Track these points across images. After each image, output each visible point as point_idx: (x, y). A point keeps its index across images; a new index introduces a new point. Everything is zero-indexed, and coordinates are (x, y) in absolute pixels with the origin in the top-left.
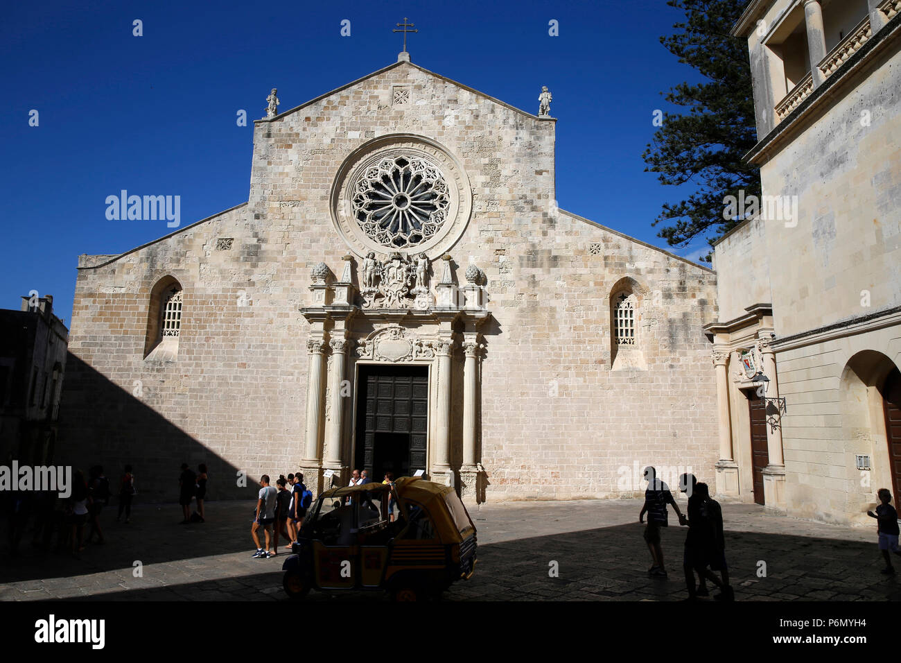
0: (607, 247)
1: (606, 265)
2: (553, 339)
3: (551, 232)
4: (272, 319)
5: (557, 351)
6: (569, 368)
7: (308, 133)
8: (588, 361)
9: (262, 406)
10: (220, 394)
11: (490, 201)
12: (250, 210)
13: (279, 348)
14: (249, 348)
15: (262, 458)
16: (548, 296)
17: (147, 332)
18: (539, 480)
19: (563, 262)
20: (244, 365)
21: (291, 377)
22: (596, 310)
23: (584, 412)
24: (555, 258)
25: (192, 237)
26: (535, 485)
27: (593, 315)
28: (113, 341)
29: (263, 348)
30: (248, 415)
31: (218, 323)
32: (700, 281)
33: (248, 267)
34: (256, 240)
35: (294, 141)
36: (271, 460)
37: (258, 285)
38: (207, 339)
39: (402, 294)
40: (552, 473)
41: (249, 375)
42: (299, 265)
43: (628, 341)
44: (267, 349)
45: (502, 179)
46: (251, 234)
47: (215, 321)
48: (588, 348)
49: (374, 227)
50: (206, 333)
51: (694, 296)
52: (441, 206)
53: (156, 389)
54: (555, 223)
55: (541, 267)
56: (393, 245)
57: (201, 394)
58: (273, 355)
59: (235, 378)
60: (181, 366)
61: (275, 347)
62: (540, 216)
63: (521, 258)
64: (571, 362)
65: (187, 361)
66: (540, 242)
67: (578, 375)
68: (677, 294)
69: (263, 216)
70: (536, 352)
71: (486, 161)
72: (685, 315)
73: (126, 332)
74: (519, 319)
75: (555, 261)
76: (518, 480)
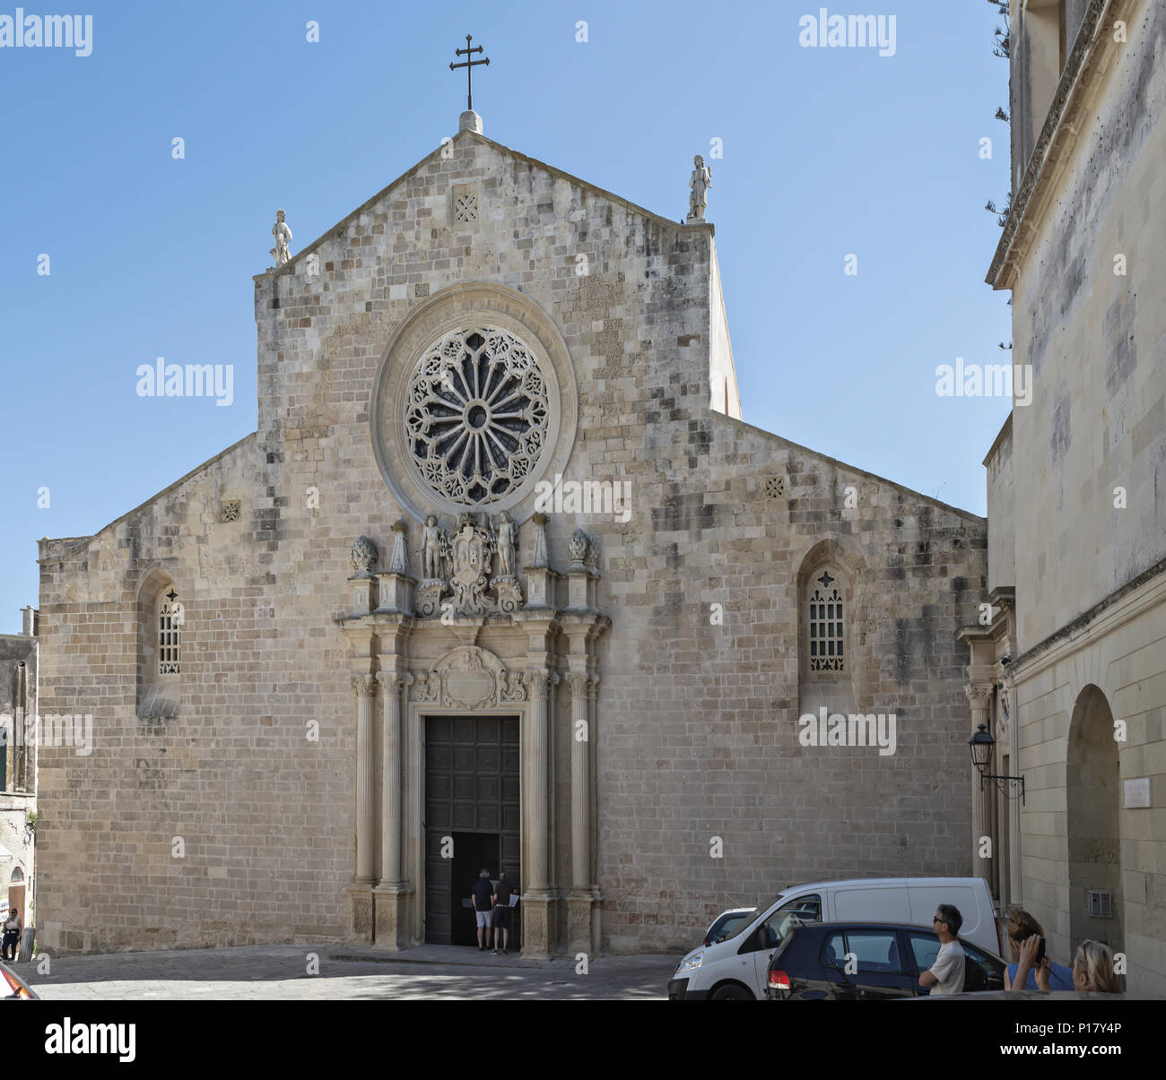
0: (794, 483)
1: (792, 519)
2: (707, 664)
3: (703, 460)
4: (303, 640)
5: (712, 685)
6: (730, 717)
7: (331, 295)
8: (761, 703)
9: (297, 789)
10: (241, 769)
11: (607, 404)
12: (259, 447)
13: (314, 689)
14: (275, 690)
15: (302, 875)
16: (698, 583)
17: (139, 669)
18: (687, 917)
19: (722, 516)
20: (268, 720)
21: (332, 739)
22: (774, 604)
23: (754, 798)
24: (710, 509)
25: (184, 500)
26: (681, 926)
27: (769, 618)
28: (94, 686)
29: (294, 691)
30: (279, 804)
31: (231, 650)
32: (956, 542)
33: (264, 550)
34: (271, 501)
35: (312, 312)
36: (312, 879)
37: (279, 583)
38: (218, 678)
39: (479, 589)
40: (706, 906)
41: (277, 737)
42: (333, 542)
43: (833, 664)
44: (298, 692)
45: (625, 361)
46: (264, 490)
47: (227, 645)
48: (762, 678)
49: (439, 467)
50: (216, 668)
51: (944, 572)
52: (536, 421)
53: (156, 764)
54: (710, 440)
55: (687, 527)
56: (468, 500)
57: (215, 770)
58: (307, 701)
59: (259, 743)
60: (185, 725)
61: (308, 688)
62: (684, 428)
63: (655, 513)
64: (733, 705)
65: (194, 716)
66: (685, 479)
67: (745, 729)
68: (914, 570)
69: (278, 455)
70: (679, 687)
71: (599, 326)
72: (927, 610)
73: (110, 670)
74: (653, 627)
75: (708, 514)
76: (655, 917)
